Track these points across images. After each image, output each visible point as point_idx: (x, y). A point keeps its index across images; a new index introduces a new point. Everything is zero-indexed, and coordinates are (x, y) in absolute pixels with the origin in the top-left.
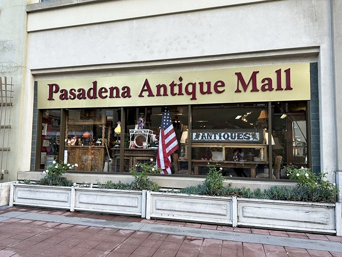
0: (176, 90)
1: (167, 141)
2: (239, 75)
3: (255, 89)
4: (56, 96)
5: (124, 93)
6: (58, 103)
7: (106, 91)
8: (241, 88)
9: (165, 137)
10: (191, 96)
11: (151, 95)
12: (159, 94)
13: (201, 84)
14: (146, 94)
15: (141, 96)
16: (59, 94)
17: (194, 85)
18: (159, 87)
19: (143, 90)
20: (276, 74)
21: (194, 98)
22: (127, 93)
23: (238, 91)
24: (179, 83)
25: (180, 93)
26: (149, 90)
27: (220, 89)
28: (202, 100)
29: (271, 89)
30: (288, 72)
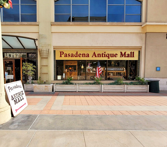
0: (104, 55)
1: (99, 70)
2: (121, 53)
3: (125, 57)
4: (63, 56)
5: (87, 56)
6: (63, 58)
7: (81, 55)
8: (122, 56)
9: (99, 69)
10: (108, 58)
11: (96, 56)
12: (98, 56)
13: (111, 54)
14: (94, 56)
15: (92, 57)
16: (64, 55)
17: (109, 55)
18: (98, 54)
19: (93, 55)
20: (130, 53)
21: (109, 58)
22: (88, 56)
23: (121, 57)
24: (104, 54)
25: (105, 56)
26: (95, 55)
27: (116, 56)
28: (111, 59)
29: (129, 57)
30: (133, 53)
